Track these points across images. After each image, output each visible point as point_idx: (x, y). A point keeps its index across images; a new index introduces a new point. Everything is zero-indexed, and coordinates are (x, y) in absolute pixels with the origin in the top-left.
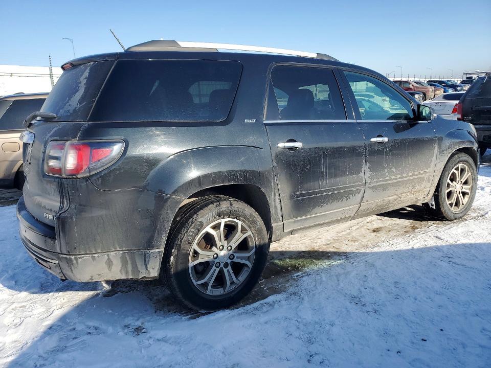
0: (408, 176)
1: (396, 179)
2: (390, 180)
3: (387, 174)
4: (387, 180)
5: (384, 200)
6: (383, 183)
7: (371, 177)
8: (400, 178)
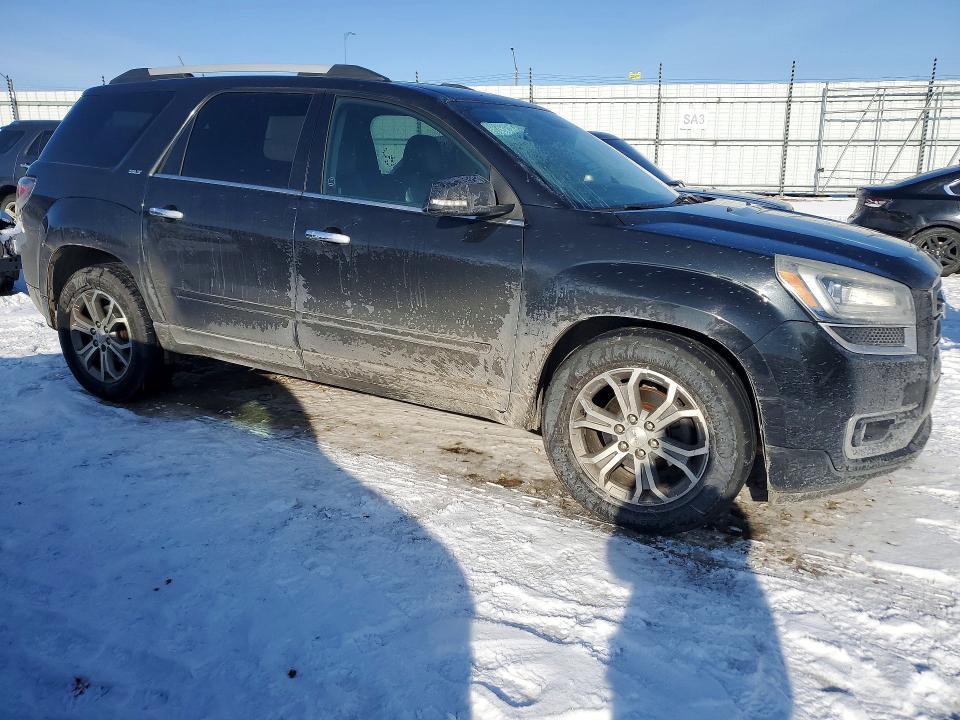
0: (412, 335)
1: (373, 329)
2: (355, 325)
3: (350, 311)
4: (346, 323)
5: (357, 364)
6: (336, 325)
7: (308, 304)
8: (384, 330)
